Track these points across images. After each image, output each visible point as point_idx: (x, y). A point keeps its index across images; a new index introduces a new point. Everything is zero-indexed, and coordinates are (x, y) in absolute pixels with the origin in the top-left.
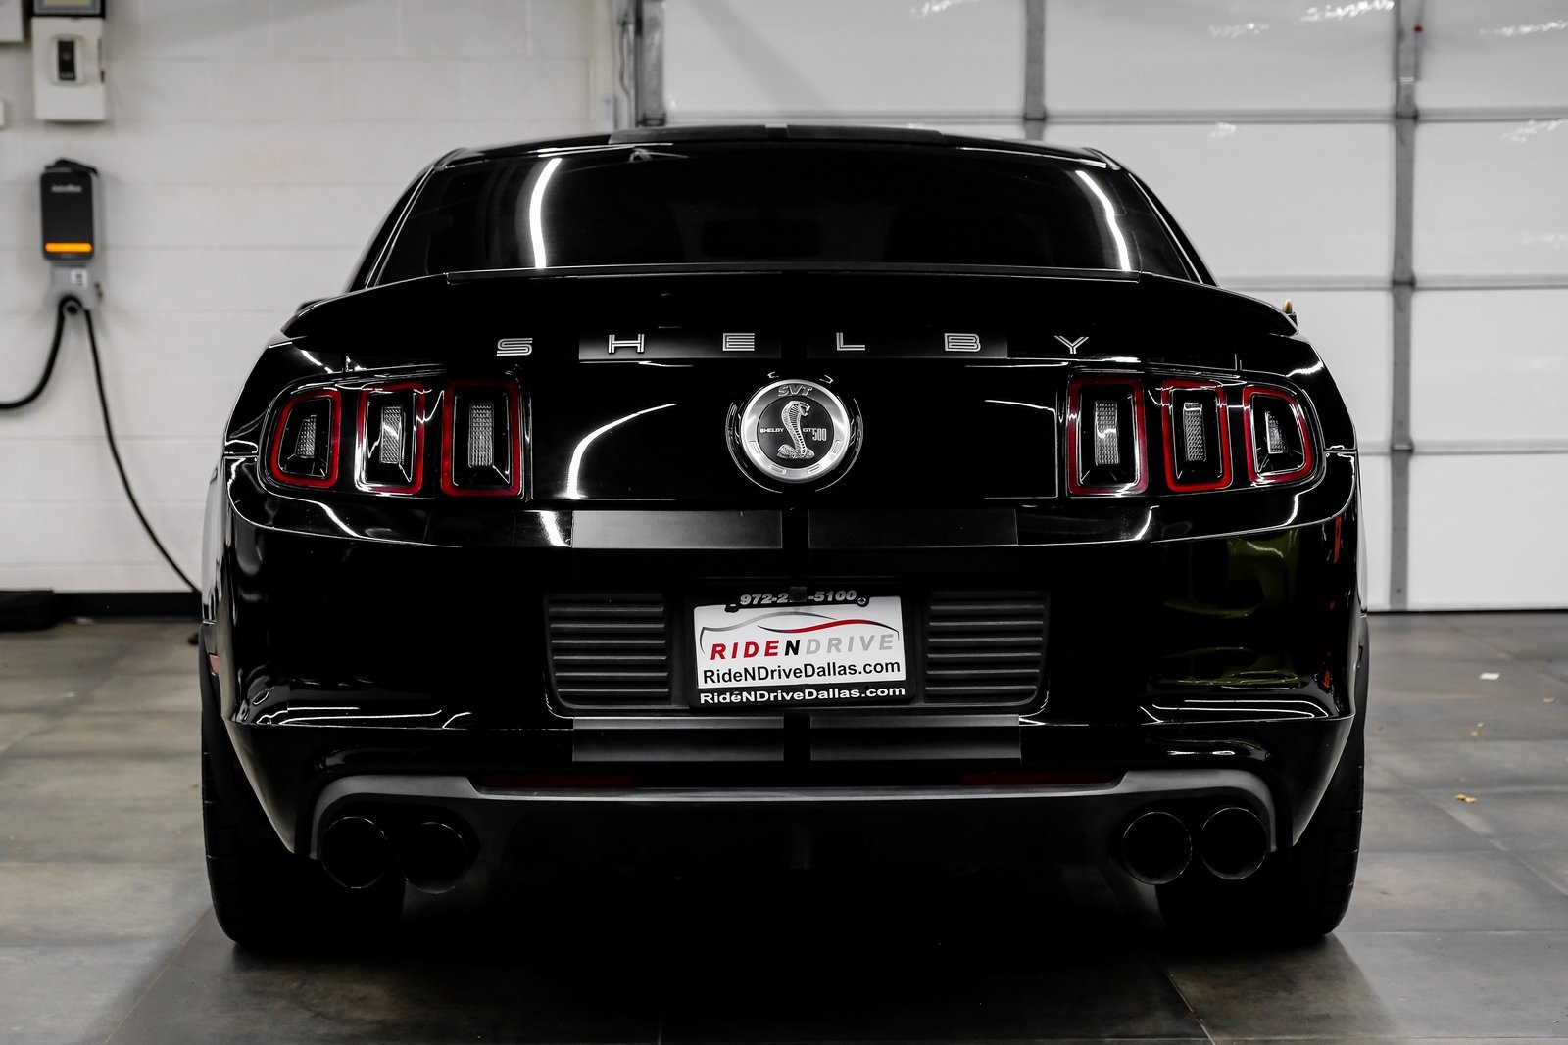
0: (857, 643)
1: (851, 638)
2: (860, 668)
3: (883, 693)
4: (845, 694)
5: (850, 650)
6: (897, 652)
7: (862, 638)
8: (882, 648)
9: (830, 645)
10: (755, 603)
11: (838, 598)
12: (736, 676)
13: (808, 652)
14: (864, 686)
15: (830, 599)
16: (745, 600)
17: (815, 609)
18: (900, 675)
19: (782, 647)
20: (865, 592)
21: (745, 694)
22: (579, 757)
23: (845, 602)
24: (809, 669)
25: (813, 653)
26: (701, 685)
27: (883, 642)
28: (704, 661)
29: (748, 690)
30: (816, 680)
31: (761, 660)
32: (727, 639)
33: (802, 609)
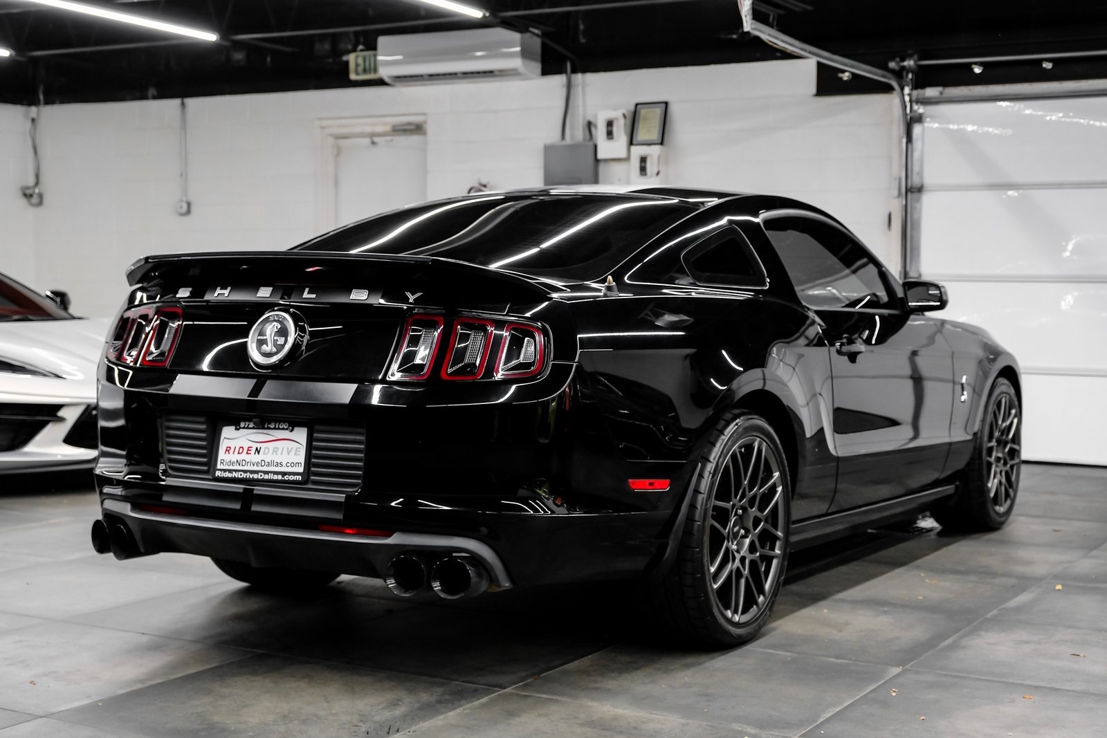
0: (285, 451)
1: (283, 448)
2: (284, 464)
3: (292, 478)
4: (276, 477)
5: (282, 454)
6: (301, 458)
7: (288, 448)
8: (295, 454)
9: (274, 451)
10: (246, 426)
11: (281, 427)
12: (233, 464)
13: (264, 454)
14: (284, 474)
15: (277, 427)
16: (242, 425)
17: (271, 432)
18: (301, 470)
19: (254, 450)
20: (293, 425)
21: (234, 473)
22: (166, 498)
23: (283, 429)
24: (263, 462)
25: (266, 454)
26: (219, 466)
27: (296, 451)
28: (222, 455)
29: (236, 471)
30: (265, 469)
31: (244, 456)
32: (232, 444)
33: (265, 431)
